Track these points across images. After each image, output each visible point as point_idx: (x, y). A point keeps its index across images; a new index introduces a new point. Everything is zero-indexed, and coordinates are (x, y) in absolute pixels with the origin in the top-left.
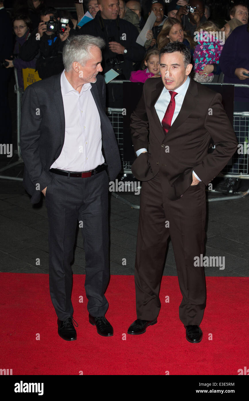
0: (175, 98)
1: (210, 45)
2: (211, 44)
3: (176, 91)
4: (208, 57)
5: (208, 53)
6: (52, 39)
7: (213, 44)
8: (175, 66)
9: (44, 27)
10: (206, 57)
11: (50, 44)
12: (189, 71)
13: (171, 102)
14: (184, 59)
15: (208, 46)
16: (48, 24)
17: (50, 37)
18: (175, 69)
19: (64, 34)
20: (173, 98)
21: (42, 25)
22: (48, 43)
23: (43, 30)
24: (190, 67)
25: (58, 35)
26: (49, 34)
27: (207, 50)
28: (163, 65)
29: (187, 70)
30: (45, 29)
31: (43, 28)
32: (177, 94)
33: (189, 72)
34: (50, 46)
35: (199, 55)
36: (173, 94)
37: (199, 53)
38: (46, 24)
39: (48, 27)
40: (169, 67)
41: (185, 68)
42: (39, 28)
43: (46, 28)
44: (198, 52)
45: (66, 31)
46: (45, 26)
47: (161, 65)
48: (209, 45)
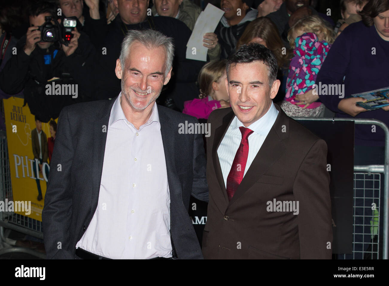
0: (249, 138)
1: (315, 59)
2: (317, 58)
3: (251, 127)
4: (309, 79)
5: (310, 72)
6: (51, 53)
7: (319, 58)
8: (255, 85)
9: (36, 34)
10: (306, 80)
11: (48, 62)
12: (275, 91)
13: (241, 145)
14: (269, 73)
15: (311, 60)
16: (43, 29)
17: (48, 51)
18: (256, 88)
19: (70, 45)
20: (245, 138)
21: (33, 31)
22: (44, 61)
23: (35, 39)
24: (277, 85)
25: (60, 47)
26: (45, 46)
27: (309, 68)
28: (235, 82)
29: (272, 90)
30: (38, 38)
31: (34, 37)
32: (252, 132)
33: (274, 93)
34: (47, 65)
35: (296, 74)
36: (246, 132)
37: (297, 71)
38: (39, 30)
39: (44, 35)
40: (245, 86)
41: (270, 88)
42: (28, 37)
43: (39, 36)
44: (296, 68)
45: (73, 40)
46: (38, 33)
47: (231, 82)
48: (313, 59)
